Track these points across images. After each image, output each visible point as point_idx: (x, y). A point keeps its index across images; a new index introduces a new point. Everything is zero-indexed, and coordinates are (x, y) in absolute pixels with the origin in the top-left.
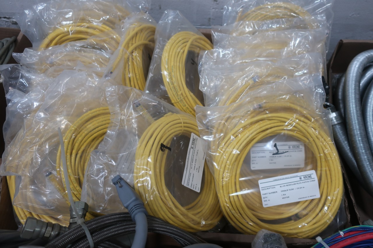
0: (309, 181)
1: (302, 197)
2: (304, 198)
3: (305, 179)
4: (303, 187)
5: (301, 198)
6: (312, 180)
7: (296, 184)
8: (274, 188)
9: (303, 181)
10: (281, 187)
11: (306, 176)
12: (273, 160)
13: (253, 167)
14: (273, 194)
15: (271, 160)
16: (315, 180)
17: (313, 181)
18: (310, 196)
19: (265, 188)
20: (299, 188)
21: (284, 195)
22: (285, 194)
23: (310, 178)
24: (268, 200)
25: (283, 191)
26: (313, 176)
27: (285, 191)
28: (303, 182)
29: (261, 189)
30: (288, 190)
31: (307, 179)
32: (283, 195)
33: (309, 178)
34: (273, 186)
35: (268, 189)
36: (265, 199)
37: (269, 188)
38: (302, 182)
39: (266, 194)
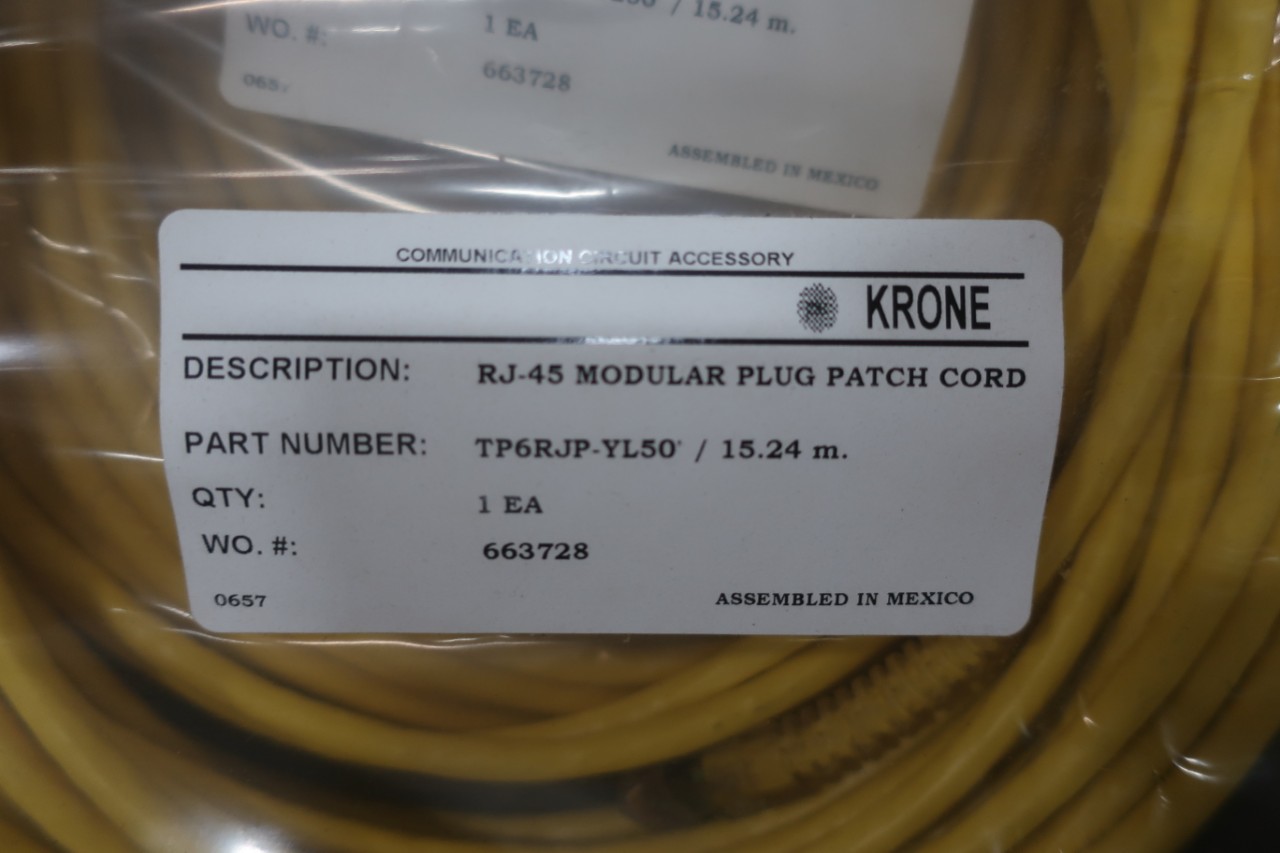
0: (933, 377)
1: (770, 589)
2: (799, 599)
3: (878, 332)
4: (826, 452)
5: (761, 599)
6: (983, 359)
7: (731, 375)
8: (383, 386)
9: (848, 358)
10: (486, 373)
11: (916, 285)
12: (532, 32)
13: (257, 81)
14: (349, 460)
15: (512, 25)
16: (1018, 378)
17: (993, 377)
18: (895, 599)
19: (247, 351)
20: (760, 447)
21: (511, 504)
22: (535, 505)
23: (956, 333)
24: (262, 542)
25: (503, 445)
26: (1005, 310)
27: (543, 448)
28: (835, 373)
29: (172, 352)
30: (582, 445)
31: (904, 332)
32: (497, 505)
33: (940, 333)
34: (376, 351)
35: (281, 366)
36: (227, 520)
37: (310, 367)
38: (820, 359)
39: (237, 441)
